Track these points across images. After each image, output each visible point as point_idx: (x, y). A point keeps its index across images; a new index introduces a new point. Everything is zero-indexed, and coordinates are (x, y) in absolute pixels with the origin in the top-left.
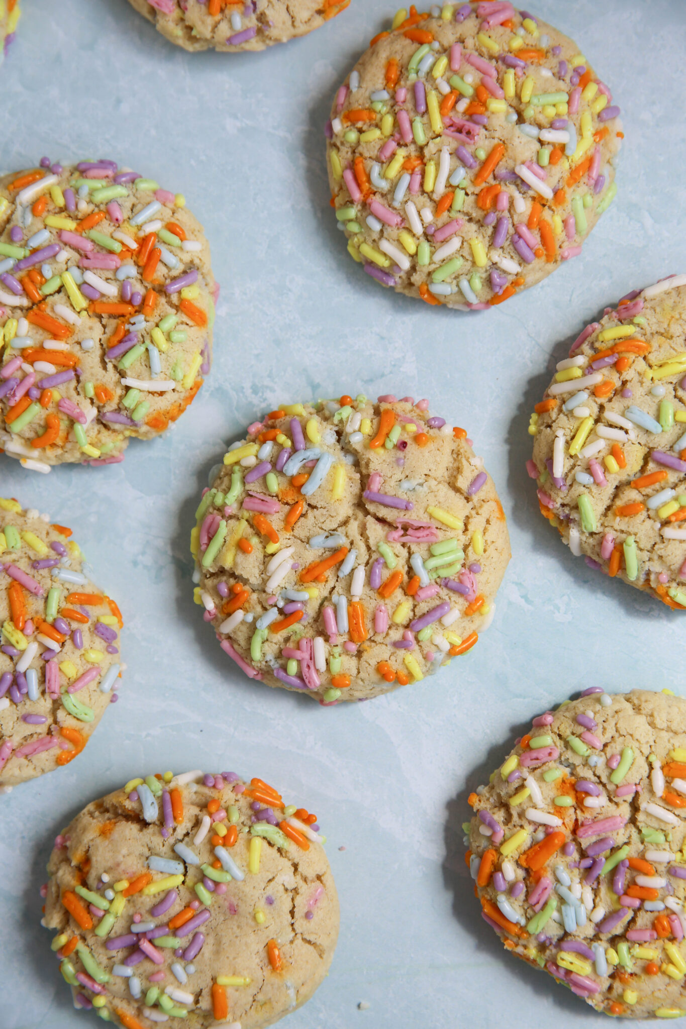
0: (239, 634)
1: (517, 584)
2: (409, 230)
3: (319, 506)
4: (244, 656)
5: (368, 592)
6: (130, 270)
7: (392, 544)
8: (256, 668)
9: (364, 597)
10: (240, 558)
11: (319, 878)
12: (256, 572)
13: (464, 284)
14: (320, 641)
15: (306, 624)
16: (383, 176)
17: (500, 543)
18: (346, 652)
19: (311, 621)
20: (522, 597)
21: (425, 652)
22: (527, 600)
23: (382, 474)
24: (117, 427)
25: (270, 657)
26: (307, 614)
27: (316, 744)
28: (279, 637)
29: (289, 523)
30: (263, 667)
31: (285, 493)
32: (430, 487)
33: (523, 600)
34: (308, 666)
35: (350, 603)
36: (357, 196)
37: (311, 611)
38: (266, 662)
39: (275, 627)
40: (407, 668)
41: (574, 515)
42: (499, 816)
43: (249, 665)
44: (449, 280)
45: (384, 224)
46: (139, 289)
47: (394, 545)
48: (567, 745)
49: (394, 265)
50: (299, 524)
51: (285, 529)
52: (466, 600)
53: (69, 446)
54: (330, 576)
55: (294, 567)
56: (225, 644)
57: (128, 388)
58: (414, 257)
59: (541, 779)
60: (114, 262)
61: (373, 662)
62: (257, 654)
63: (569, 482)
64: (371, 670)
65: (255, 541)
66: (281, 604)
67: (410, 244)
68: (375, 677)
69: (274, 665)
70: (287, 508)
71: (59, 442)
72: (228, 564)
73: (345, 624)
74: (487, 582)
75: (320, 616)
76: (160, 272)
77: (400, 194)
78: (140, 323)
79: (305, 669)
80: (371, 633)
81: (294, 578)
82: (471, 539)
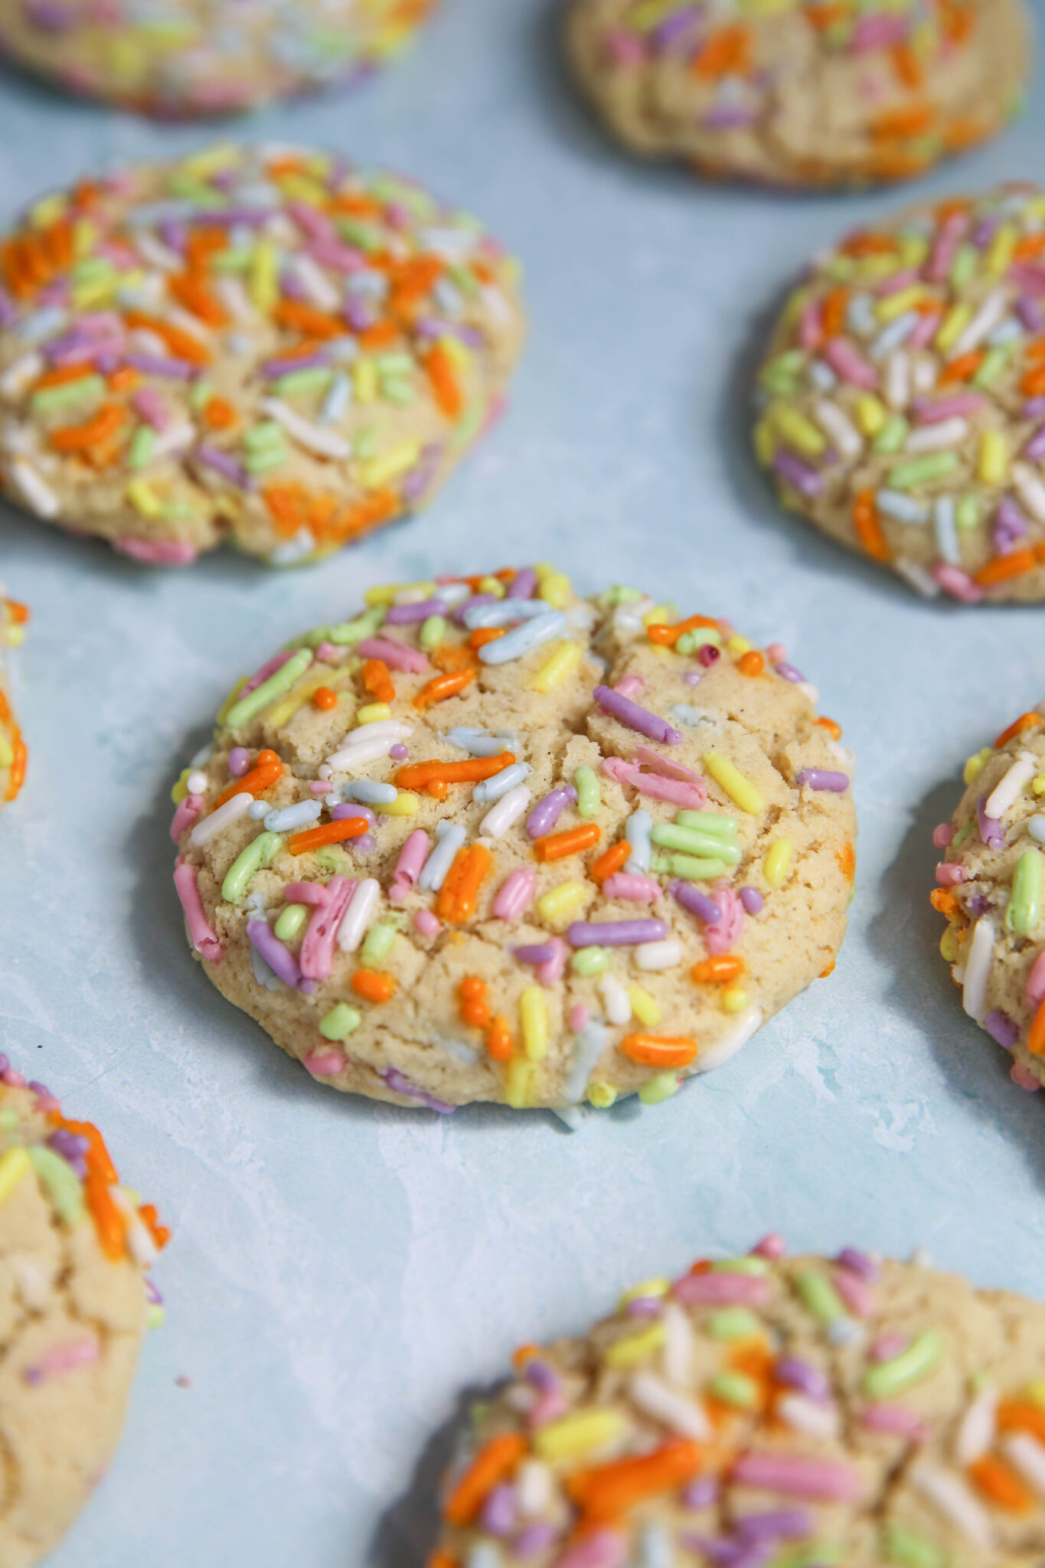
0: (223, 844)
1: (821, 1044)
2: (880, 396)
3: (499, 688)
4: (206, 896)
5: (515, 840)
6: (372, 283)
7: (605, 781)
8: (219, 929)
9: (503, 847)
10: (305, 714)
11: (104, 1331)
12: (319, 743)
13: (945, 507)
14: (371, 889)
15: (362, 861)
16: (874, 312)
17: (824, 899)
18: (413, 932)
19: (375, 860)
20: (821, 1071)
21: (574, 1001)
22: (831, 1082)
23: (647, 682)
24: (211, 477)
25: (258, 899)
26: (374, 840)
27: (251, 1161)
28: (297, 865)
29: (426, 698)
30: (233, 923)
31: (445, 653)
32: (728, 732)
33: (821, 1078)
34: (322, 931)
35: (469, 845)
36: (812, 334)
37: (383, 837)
38: (244, 913)
39: (299, 841)
40: (520, 1022)
41: (998, 896)
42: (567, 1386)
43: (208, 917)
44: (918, 491)
45: (840, 375)
46: (369, 314)
47: (610, 784)
48: (795, 1289)
49: (830, 452)
50: (447, 703)
51: (416, 702)
52: (707, 945)
53: (112, 473)
54: (456, 795)
55: (395, 754)
56: (184, 872)
57: (264, 419)
58: (869, 442)
59: (704, 1330)
60: (351, 259)
61: (458, 969)
62: (234, 886)
63: (1010, 836)
64: (445, 985)
65: (346, 699)
66: (334, 801)
67: (873, 415)
68: (444, 1007)
69: (257, 915)
70: (438, 673)
71: (100, 454)
72: (274, 722)
73: (437, 875)
74: (761, 947)
75: (398, 852)
76: (419, 309)
77: (891, 338)
78: (345, 347)
79: (313, 934)
80: (482, 915)
81: (386, 771)
82: (768, 849)
